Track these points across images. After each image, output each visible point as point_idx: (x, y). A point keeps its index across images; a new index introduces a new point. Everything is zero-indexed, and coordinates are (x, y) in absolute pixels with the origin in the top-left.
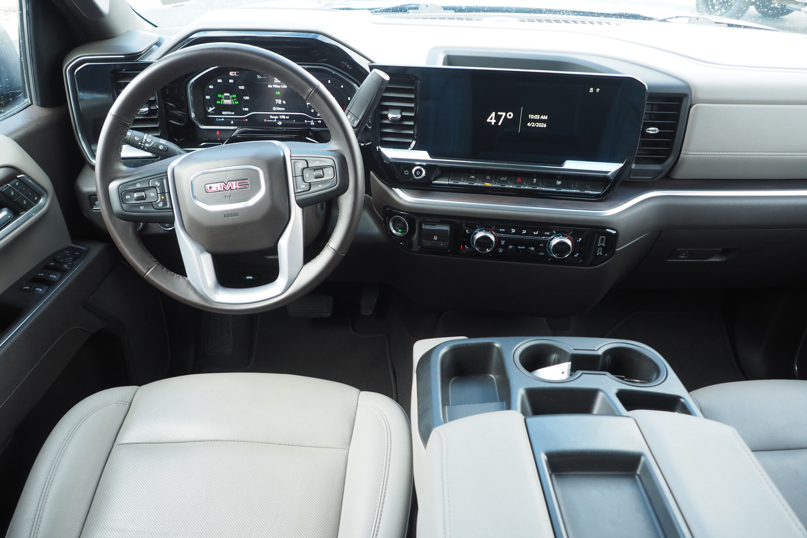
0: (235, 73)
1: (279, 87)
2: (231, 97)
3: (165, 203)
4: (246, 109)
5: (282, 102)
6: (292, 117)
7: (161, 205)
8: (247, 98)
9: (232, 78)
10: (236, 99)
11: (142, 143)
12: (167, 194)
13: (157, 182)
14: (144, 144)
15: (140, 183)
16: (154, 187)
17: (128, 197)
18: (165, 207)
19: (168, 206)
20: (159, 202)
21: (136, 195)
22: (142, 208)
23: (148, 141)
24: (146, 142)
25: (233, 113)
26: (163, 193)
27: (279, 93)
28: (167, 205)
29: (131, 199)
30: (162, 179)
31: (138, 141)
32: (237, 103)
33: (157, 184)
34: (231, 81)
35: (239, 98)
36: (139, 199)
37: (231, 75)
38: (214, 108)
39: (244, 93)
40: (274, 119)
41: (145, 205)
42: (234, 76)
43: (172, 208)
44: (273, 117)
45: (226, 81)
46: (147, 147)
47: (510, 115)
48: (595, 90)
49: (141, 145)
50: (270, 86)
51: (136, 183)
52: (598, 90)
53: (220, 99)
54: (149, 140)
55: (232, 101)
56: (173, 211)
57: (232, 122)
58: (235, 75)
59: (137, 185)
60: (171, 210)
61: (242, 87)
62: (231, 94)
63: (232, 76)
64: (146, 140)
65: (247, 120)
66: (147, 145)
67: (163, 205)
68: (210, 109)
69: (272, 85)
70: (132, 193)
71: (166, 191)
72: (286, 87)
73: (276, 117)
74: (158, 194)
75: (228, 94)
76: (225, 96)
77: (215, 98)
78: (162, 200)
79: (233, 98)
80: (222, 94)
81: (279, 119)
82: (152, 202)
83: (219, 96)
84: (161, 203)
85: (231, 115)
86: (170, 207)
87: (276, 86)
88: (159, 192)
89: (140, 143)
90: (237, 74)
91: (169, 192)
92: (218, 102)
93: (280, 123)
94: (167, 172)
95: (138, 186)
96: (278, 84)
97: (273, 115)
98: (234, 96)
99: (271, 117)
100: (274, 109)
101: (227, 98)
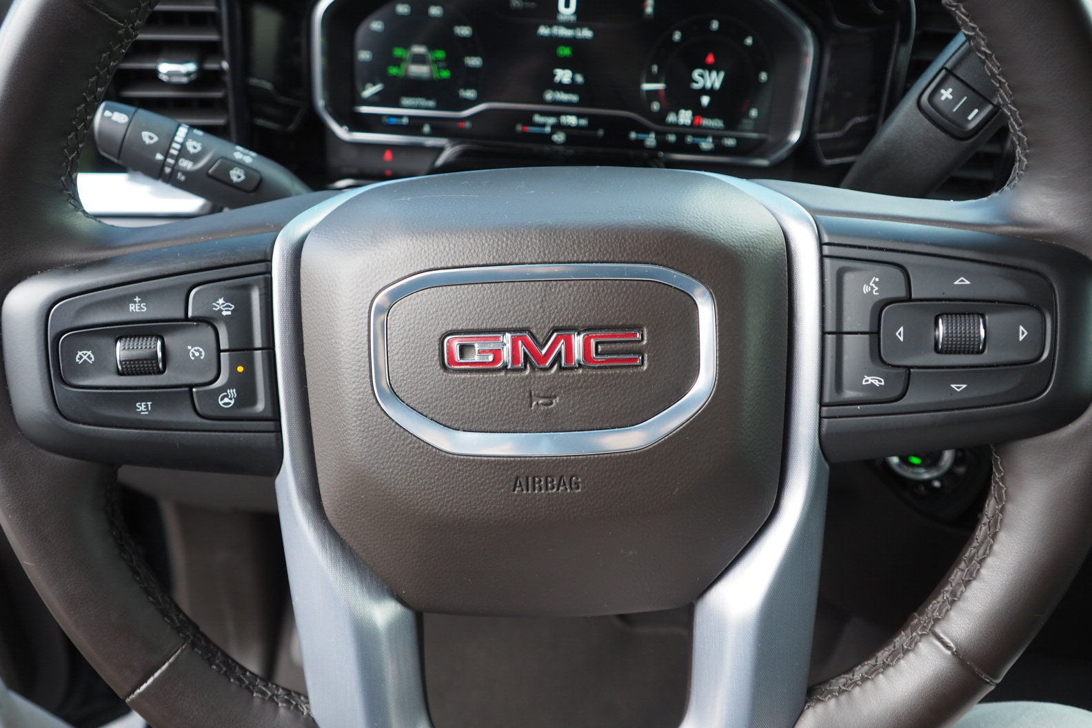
1: (569, 34)
2: (430, 56)
3: (247, 395)
4: (470, 94)
5: (573, 79)
6: (595, 121)
7: (227, 401)
8: (474, 62)
10: (443, 65)
11: (167, 154)
12: (258, 355)
13: (221, 301)
14: (177, 158)
15: (144, 296)
16: (207, 321)
17: (84, 356)
18: (247, 411)
19: (260, 406)
20: (223, 389)
21: (121, 351)
22: (142, 408)
23: (192, 150)
24: (183, 152)
25: (431, 104)
26: (242, 349)
27: (567, 51)
28: (254, 402)
29: (100, 366)
30: (247, 288)
31: (154, 148)
32: (447, 73)
33: (223, 307)
34: (435, 11)
35: (454, 61)
36: (131, 368)
38: (381, 85)
39: (468, 46)
40: (544, 125)
41: (159, 396)
43: (277, 419)
44: (542, 120)
45: (420, 9)
46: (185, 173)
49: (164, 164)
50: (543, 31)
51: (129, 298)
53: (398, 62)
54: (193, 146)
55: (432, 70)
56: (279, 430)
57: (430, 128)
59: (132, 307)
60: (270, 425)
61: (465, 31)
62: (432, 47)
64: (183, 145)
65: (471, 123)
66: (186, 164)
67: (240, 402)
68: (370, 91)
69: (551, 27)
70: (104, 342)
71: (258, 342)
72: (590, 35)
73: (551, 120)
74: (219, 351)
75: (422, 49)
76: (414, 54)
77: (385, 58)
78: (233, 381)
79: (437, 61)
80: (407, 46)
81: (558, 127)
82: (191, 386)
83: (398, 52)
84: (232, 392)
85: (427, 108)
86: (269, 414)
87: (563, 32)
88: (224, 344)
89: (159, 157)
91: (269, 347)
92: (393, 71)
93: (559, 137)
94: (268, 260)
95: (137, 309)
96: (568, 25)
97: (543, 114)
98: (440, 54)
99: (538, 119)
100: (549, 96)
101: (419, 59)
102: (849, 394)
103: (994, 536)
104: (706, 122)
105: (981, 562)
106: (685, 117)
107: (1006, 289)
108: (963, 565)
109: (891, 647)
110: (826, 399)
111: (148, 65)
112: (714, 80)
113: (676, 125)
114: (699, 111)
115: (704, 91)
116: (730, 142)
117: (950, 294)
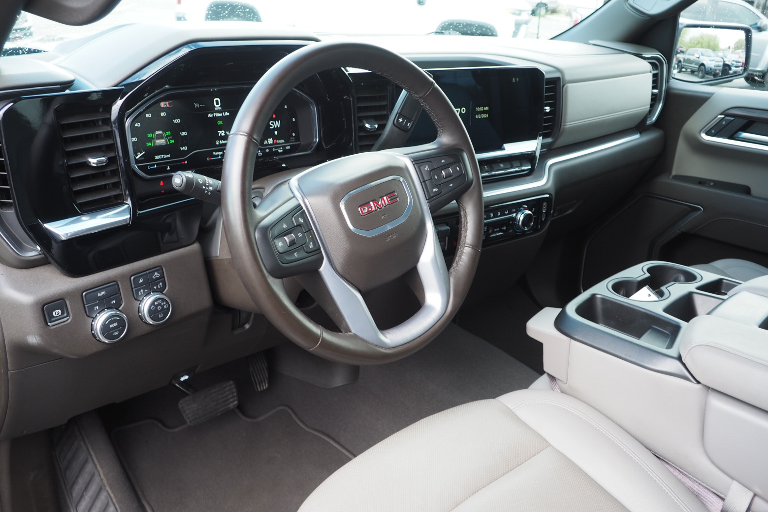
0: (167, 103)
1: (220, 115)
2: (164, 135)
4: (185, 148)
5: (225, 134)
8: (184, 134)
9: (163, 110)
10: (171, 137)
25: (168, 156)
27: (221, 123)
32: (173, 141)
34: (163, 114)
35: (175, 135)
37: (162, 106)
38: (144, 152)
39: (180, 127)
40: (218, 156)
42: (166, 108)
44: (217, 154)
45: (156, 114)
47: (463, 110)
48: (515, 80)
50: (210, 115)
52: (518, 79)
53: (150, 140)
55: (166, 141)
57: (168, 168)
58: (168, 106)
61: (178, 121)
62: (164, 131)
63: (163, 108)
65: (186, 162)
68: (139, 155)
69: (213, 114)
72: (228, 114)
73: (221, 153)
75: (160, 132)
76: (157, 135)
77: (144, 139)
79: (168, 136)
80: (153, 132)
83: (150, 135)
85: (167, 158)
87: (218, 115)
89: (204, 187)
90: (169, 104)
92: (149, 144)
96: (219, 112)
97: (217, 151)
98: (169, 133)
99: (215, 153)
100: (217, 143)
101: (160, 137)
102: (432, 195)
103: (467, 219)
104: (278, 141)
105: (467, 226)
106: (270, 141)
107: (451, 160)
108: (463, 229)
109: (455, 261)
110: (427, 198)
111: (82, 160)
112: (277, 124)
113: (268, 145)
114: (275, 138)
115: (275, 129)
116: (288, 148)
117: (442, 165)
